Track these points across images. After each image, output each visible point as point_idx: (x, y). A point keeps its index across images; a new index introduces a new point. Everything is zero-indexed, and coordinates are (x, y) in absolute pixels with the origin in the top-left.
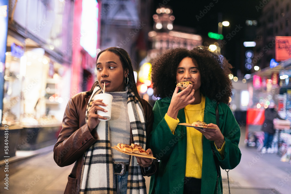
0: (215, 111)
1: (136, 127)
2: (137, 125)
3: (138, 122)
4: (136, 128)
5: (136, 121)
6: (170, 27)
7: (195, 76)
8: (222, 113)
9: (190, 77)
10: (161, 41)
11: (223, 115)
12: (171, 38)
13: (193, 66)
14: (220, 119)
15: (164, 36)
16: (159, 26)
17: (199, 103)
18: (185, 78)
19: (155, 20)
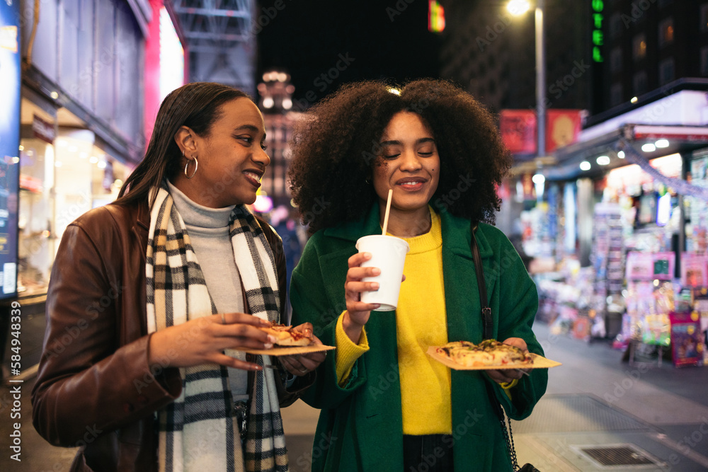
0: (468, 248)
1: (263, 303)
2: (265, 299)
3: (266, 291)
4: (262, 306)
5: (262, 288)
6: (287, 104)
7: (431, 163)
8: (490, 252)
9: (419, 166)
10: (273, 129)
11: (492, 258)
12: (289, 123)
13: (423, 135)
14: (486, 267)
15: (278, 121)
16: (268, 103)
17: (427, 231)
18: (406, 171)
19: (261, 92)
